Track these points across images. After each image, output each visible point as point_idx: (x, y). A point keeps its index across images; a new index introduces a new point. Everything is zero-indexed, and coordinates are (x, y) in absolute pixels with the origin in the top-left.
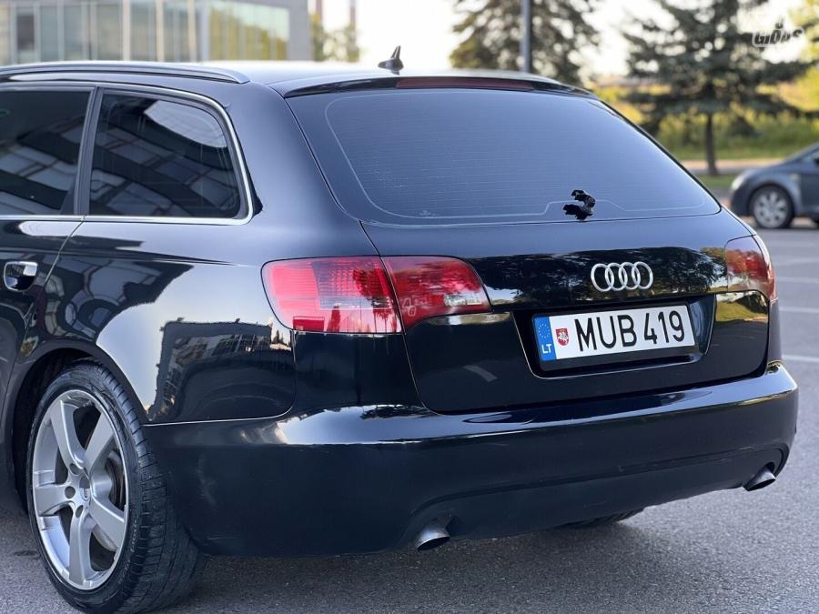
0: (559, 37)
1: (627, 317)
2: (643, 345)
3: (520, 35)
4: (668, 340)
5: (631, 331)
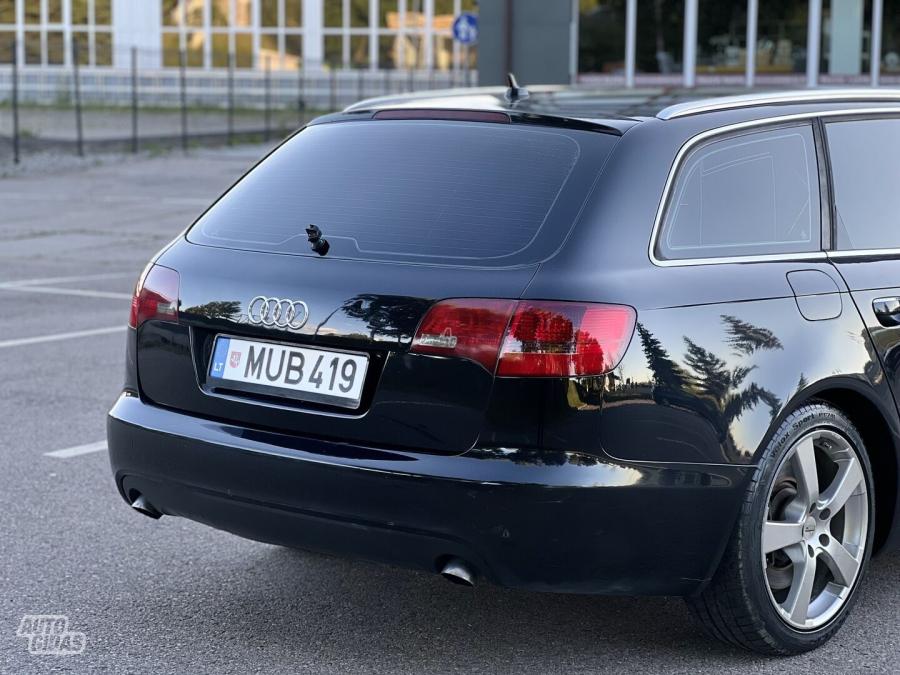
1: (299, 355)
2: (305, 386)
4: (331, 388)
5: (299, 369)
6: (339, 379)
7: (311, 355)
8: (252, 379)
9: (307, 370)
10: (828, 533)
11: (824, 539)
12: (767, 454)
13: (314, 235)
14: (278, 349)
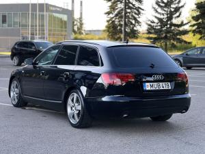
0: (132, 23)
1: (159, 84)
3: (123, 23)
9: (161, 86)
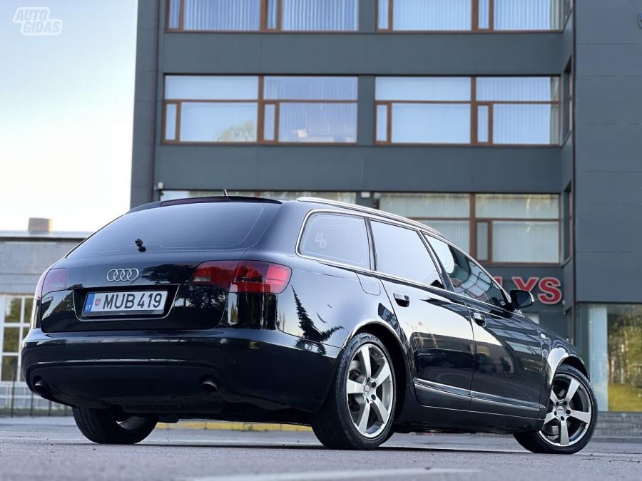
1: (133, 295)
2: (136, 308)
4: (149, 307)
5: (132, 301)
6: (153, 302)
7: (138, 295)
8: (107, 309)
9: (136, 302)
10: (375, 394)
11: (373, 397)
12: (348, 348)
13: (139, 243)
14: (121, 294)
